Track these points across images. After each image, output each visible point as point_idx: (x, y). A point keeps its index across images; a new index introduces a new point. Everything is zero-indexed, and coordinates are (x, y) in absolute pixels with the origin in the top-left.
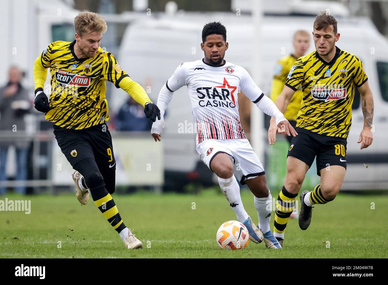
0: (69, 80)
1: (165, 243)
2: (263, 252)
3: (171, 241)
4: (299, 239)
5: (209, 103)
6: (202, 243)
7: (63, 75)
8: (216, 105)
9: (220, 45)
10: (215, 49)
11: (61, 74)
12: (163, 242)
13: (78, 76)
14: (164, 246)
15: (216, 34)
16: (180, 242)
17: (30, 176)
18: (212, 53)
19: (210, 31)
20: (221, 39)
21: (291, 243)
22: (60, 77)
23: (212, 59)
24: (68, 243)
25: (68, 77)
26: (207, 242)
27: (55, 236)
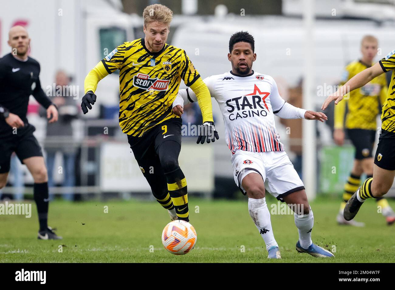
0: (150, 84)
1: (216, 250)
2: (316, 260)
3: (221, 249)
4: (352, 246)
5: (238, 116)
6: (253, 251)
7: (144, 80)
8: (245, 116)
9: (247, 52)
10: (242, 56)
11: (140, 79)
12: (214, 249)
13: (160, 80)
14: (215, 254)
15: (244, 42)
16: (230, 250)
17: (78, 183)
18: (239, 61)
19: (237, 38)
20: (249, 47)
21: (344, 250)
22: (139, 82)
23: (239, 67)
24: (117, 250)
25: (149, 81)
26: (258, 249)
27: (103, 244)
